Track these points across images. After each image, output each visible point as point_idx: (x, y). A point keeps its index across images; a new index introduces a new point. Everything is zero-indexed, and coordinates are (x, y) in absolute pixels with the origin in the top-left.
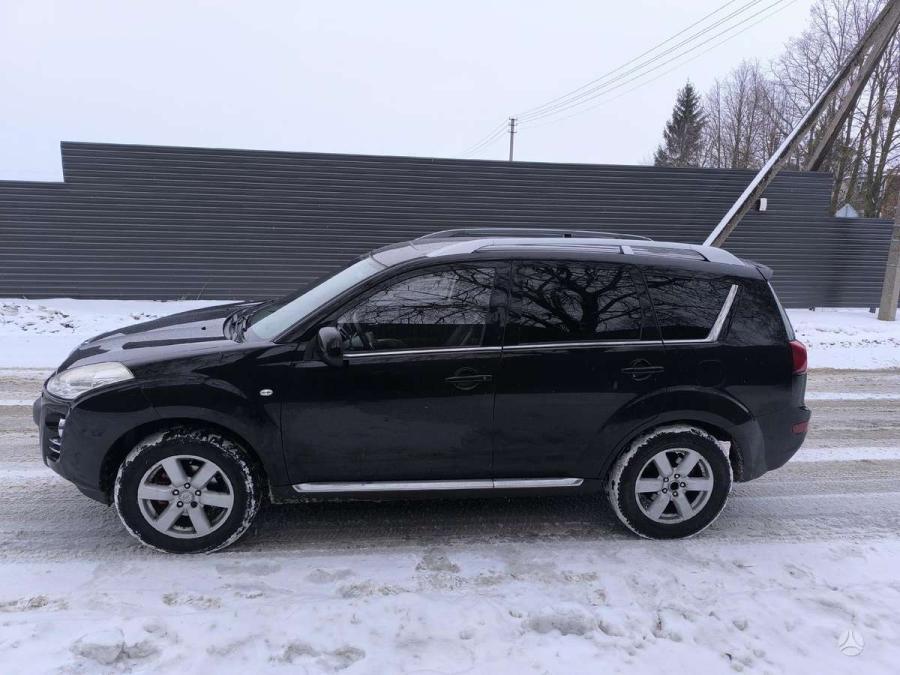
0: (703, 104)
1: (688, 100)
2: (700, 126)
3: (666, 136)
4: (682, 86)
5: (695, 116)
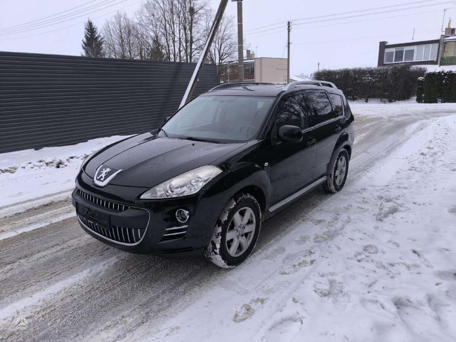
0: (100, 31)
1: (91, 29)
2: (101, 43)
3: (84, 48)
4: (87, 21)
5: (97, 38)
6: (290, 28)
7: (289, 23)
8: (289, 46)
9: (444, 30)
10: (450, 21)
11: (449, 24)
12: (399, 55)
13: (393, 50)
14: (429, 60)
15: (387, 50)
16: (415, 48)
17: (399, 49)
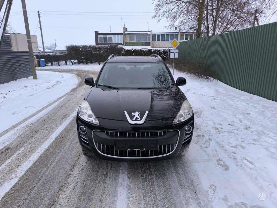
6: (40, 15)
7: (38, 12)
8: (41, 28)
9: (123, 28)
10: (125, 24)
11: (125, 25)
12: (105, 39)
13: (102, 36)
14: (120, 43)
15: (99, 36)
16: (112, 36)
17: (105, 36)
